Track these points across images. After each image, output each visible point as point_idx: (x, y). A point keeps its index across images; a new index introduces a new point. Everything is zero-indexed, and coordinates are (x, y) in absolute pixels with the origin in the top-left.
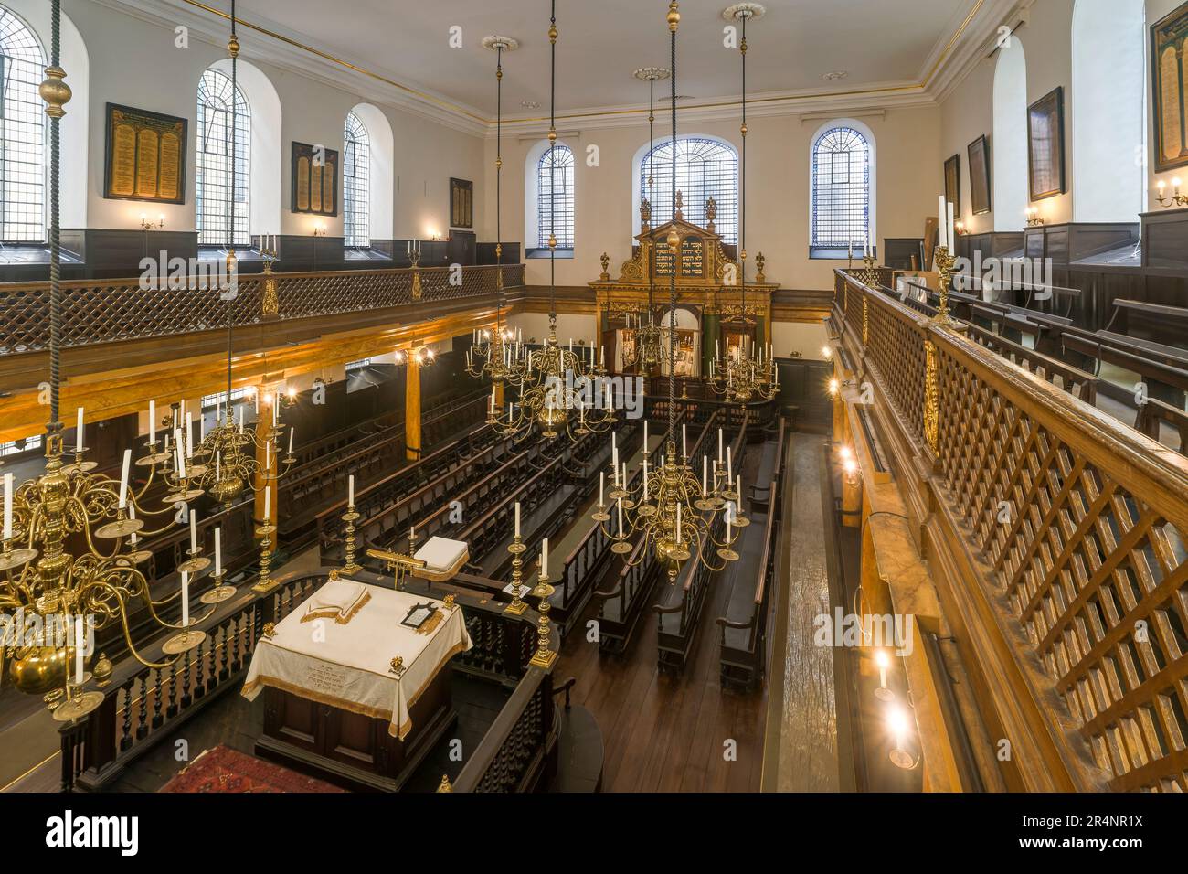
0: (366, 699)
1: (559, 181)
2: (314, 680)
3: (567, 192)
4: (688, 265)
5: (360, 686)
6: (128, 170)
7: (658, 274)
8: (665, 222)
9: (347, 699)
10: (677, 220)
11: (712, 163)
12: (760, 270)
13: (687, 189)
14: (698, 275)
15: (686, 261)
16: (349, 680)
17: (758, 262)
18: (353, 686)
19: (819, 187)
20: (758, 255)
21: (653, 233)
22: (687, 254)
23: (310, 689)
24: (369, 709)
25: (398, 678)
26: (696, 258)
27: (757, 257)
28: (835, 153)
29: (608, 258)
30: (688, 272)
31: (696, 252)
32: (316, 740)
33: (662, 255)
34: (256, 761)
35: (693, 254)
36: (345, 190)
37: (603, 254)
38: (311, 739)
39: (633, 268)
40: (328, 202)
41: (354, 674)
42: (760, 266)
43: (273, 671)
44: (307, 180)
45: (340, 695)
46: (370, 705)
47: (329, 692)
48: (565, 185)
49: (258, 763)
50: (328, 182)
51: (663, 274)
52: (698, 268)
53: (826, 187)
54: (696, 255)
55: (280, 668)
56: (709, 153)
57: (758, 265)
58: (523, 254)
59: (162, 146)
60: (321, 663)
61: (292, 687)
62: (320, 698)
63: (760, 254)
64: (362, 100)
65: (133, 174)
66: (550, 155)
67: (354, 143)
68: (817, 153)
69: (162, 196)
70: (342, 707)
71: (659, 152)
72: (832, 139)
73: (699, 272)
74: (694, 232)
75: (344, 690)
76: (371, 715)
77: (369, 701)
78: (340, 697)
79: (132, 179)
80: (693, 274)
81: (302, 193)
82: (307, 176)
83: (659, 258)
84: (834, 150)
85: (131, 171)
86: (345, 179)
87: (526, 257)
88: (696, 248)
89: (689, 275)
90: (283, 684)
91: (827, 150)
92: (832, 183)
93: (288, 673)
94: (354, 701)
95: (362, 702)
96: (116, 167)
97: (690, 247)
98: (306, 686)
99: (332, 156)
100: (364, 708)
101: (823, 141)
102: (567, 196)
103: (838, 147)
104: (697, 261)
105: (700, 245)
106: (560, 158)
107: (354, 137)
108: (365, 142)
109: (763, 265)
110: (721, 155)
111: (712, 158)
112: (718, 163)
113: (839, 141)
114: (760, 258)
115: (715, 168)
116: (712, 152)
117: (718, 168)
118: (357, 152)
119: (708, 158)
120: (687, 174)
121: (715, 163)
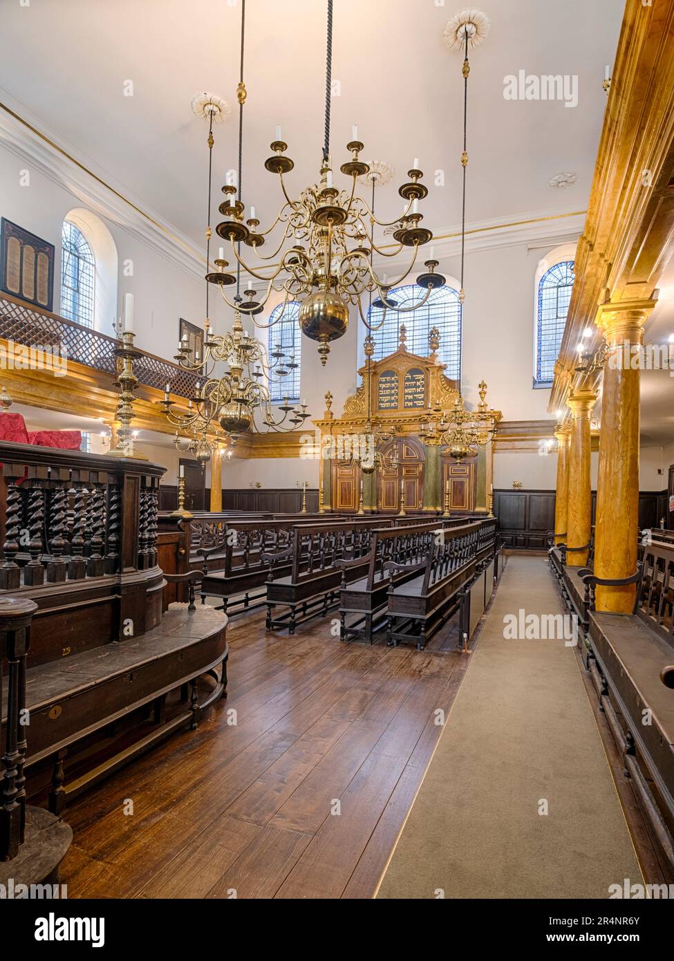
1: (288, 334)
3: (295, 345)
4: (410, 397)
7: (380, 408)
8: (390, 354)
10: (401, 353)
11: (437, 306)
12: (482, 398)
13: (412, 324)
14: (420, 406)
15: (408, 394)
17: (480, 390)
19: (543, 322)
20: (480, 382)
21: (376, 365)
22: (410, 387)
26: (419, 390)
27: (480, 386)
28: (561, 287)
29: (331, 397)
30: (411, 404)
31: (418, 383)
33: (385, 389)
35: (416, 386)
37: (327, 393)
39: (355, 404)
40: (42, 295)
42: (482, 395)
44: (18, 262)
48: (293, 339)
50: (42, 273)
51: (386, 408)
52: (420, 400)
53: (551, 322)
54: (419, 387)
56: (434, 297)
57: (480, 393)
63: (483, 381)
64: (81, 205)
66: (282, 308)
67: (79, 258)
68: (542, 289)
72: (558, 273)
73: (420, 403)
74: (417, 364)
80: (415, 406)
81: (13, 274)
82: (18, 257)
83: (382, 392)
84: (560, 284)
88: (419, 380)
89: (410, 407)
91: (552, 285)
92: (557, 317)
97: (413, 379)
99: (48, 249)
101: (549, 276)
102: (295, 348)
103: (564, 281)
104: (419, 393)
105: (423, 376)
106: (290, 312)
107: (78, 251)
108: (91, 261)
109: (485, 393)
110: (446, 298)
111: (436, 302)
112: (443, 306)
113: (564, 275)
114: (483, 386)
115: (440, 311)
116: (437, 295)
117: (443, 309)
118: (81, 268)
119: (433, 302)
120: (412, 319)
121: (440, 306)
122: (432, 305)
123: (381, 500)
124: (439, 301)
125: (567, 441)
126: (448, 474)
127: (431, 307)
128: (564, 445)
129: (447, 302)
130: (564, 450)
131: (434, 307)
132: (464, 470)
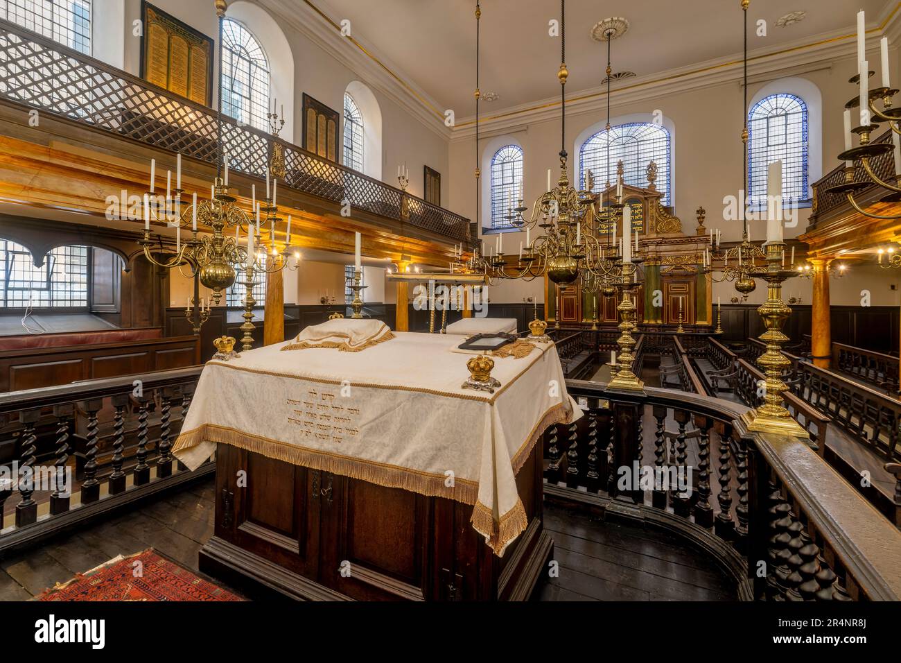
0: (407, 453)
1: (508, 173)
2: (298, 422)
3: (516, 181)
5: (394, 428)
6: (161, 67)
7: (599, 234)
9: (364, 456)
11: (645, 142)
12: (701, 223)
14: (639, 232)
16: (369, 414)
17: (699, 215)
18: (378, 427)
20: (698, 209)
23: (291, 442)
24: (417, 476)
25: (489, 396)
26: (637, 217)
27: (698, 212)
28: (771, 117)
31: (637, 212)
32: (302, 547)
34: (197, 581)
35: (634, 214)
36: (345, 158)
38: (292, 546)
40: (331, 153)
41: (380, 399)
42: (701, 220)
43: (229, 416)
44: (314, 129)
45: (349, 449)
46: (416, 466)
47: (328, 446)
48: (513, 176)
49: (200, 586)
50: (331, 136)
51: (605, 234)
52: (639, 226)
53: (762, 150)
54: (637, 214)
55: (240, 409)
56: (643, 134)
57: (698, 218)
58: (480, 231)
59: (192, 56)
60: (310, 386)
61: (260, 441)
62: (310, 459)
63: (701, 207)
64: (358, 78)
65: (166, 73)
67: (352, 121)
68: (751, 120)
69: (191, 98)
70: (355, 475)
71: (595, 139)
72: (767, 105)
73: (639, 229)
74: (635, 194)
75: (359, 437)
76: (420, 491)
77: (415, 457)
78: (350, 453)
79: (165, 77)
81: (311, 139)
82: (314, 125)
84: (770, 115)
85: (164, 70)
86: (345, 149)
87: (483, 234)
88: (637, 209)
90: (245, 437)
91: (762, 116)
92: (768, 146)
93: (252, 415)
94: (379, 460)
95: (398, 461)
96: (150, 62)
97: (631, 208)
98: (285, 438)
99: (334, 117)
100: (404, 473)
101: (758, 109)
102: (515, 185)
103: (774, 112)
104: (637, 220)
105: (641, 205)
106: (510, 154)
107: (351, 117)
108: (360, 124)
109: (703, 218)
110: (654, 134)
111: (645, 138)
112: (652, 141)
113: (774, 106)
114: (701, 211)
115: (649, 146)
116: (646, 133)
117: (652, 146)
118: (354, 129)
119: (642, 139)
120: (623, 155)
121: (648, 142)
122: (641, 141)
123: (602, 313)
124: (648, 137)
125: (825, 266)
126: (668, 290)
127: (639, 143)
128: (822, 269)
129: (655, 138)
130: (822, 275)
131: (642, 143)
132: (684, 288)
